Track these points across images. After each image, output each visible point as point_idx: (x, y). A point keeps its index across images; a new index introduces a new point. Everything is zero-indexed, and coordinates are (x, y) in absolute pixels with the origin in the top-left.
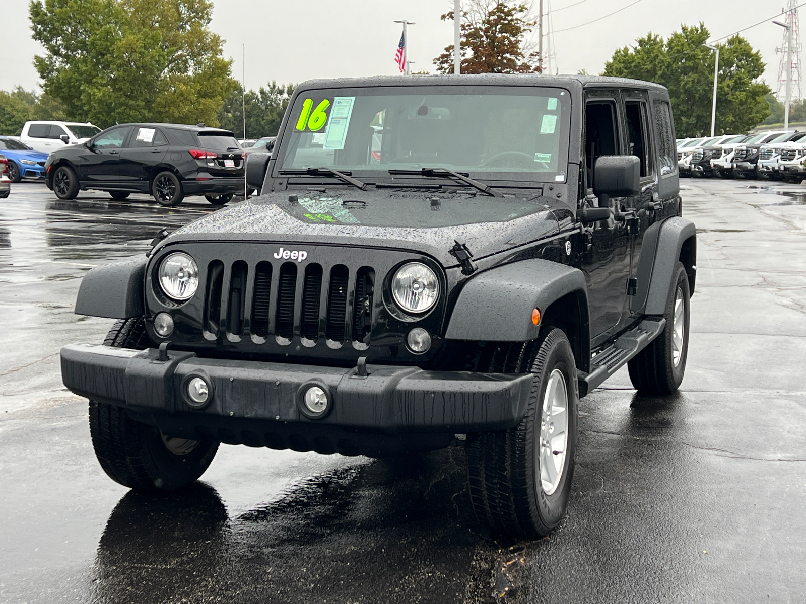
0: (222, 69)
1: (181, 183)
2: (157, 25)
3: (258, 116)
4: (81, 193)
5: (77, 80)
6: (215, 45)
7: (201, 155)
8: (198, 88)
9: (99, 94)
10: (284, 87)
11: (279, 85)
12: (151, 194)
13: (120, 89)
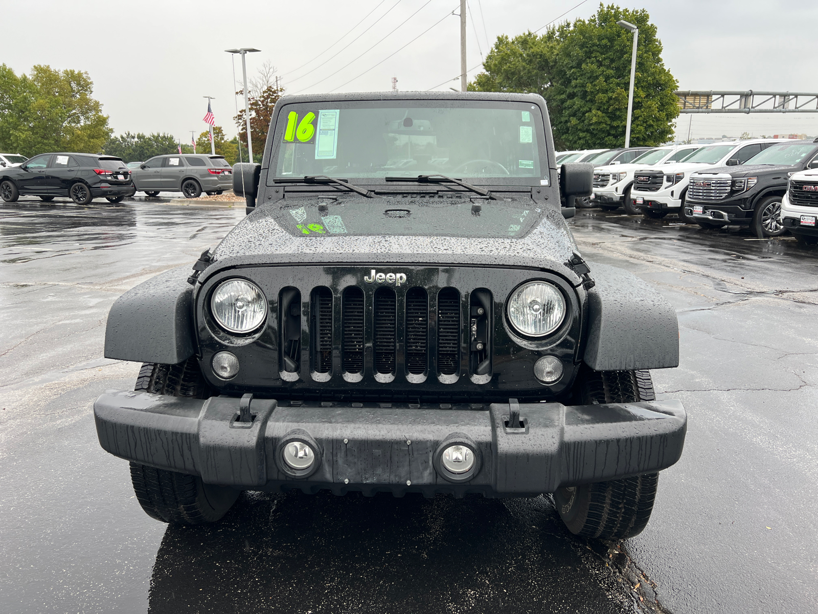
0: (102, 121)
1: (90, 190)
2: (57, 94)
3: (121, 151)
4: (21, 198)
5: (7, 128)
6: (96, 107)
7: (102, 172)
8: (89, 133)
9: (23, 136)
10: (135, 134)
11: (132, 134)
12: (70, 197)
13: (37, 133)
